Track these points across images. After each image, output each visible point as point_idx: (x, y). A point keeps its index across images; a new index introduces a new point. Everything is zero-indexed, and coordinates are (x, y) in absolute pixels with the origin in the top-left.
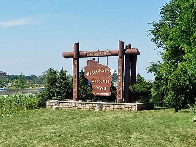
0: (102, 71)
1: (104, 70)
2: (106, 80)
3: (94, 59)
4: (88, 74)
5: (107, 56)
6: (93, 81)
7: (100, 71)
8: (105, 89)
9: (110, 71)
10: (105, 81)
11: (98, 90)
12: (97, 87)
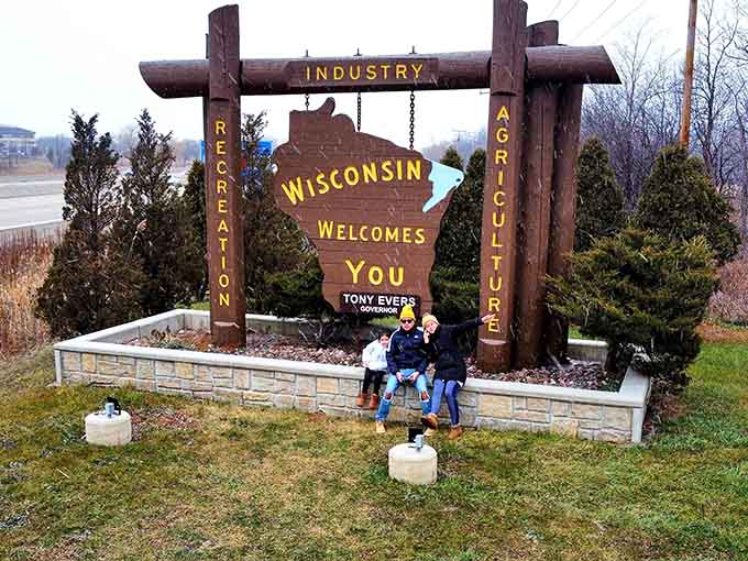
0: (380, 173)
1: (393, 168)
2: (405, 230)
3: (330, 104)
4: (294, 192)
5: (413, 88)
6: (325, 230)
7: (370, 173)
8: (396, 280)
9: (430, 178)
10: (396, 230)
11: (355, 281)
12: (348, 262)
